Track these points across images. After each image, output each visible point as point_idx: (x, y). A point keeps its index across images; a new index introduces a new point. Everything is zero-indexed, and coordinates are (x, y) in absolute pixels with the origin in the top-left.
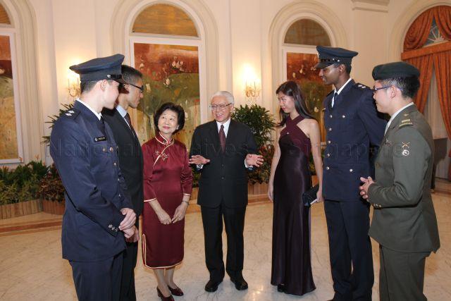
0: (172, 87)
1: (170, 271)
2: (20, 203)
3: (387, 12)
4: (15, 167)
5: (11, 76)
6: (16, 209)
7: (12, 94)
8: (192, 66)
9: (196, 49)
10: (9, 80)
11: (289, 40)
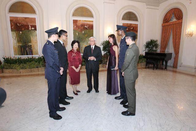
0: (84, 34)
1: (76, 86)
2: (39, 68)
3: (158, 9)
4: (38, 57)
5: (36, 30)
6: (38, 69)
7: (37, 36)
8: (91, 27)
9: (93, 21)
10: (36, 31)
11: (123, 19)
